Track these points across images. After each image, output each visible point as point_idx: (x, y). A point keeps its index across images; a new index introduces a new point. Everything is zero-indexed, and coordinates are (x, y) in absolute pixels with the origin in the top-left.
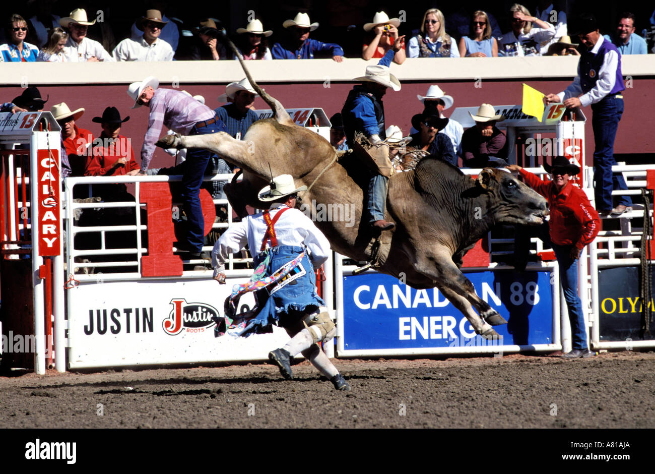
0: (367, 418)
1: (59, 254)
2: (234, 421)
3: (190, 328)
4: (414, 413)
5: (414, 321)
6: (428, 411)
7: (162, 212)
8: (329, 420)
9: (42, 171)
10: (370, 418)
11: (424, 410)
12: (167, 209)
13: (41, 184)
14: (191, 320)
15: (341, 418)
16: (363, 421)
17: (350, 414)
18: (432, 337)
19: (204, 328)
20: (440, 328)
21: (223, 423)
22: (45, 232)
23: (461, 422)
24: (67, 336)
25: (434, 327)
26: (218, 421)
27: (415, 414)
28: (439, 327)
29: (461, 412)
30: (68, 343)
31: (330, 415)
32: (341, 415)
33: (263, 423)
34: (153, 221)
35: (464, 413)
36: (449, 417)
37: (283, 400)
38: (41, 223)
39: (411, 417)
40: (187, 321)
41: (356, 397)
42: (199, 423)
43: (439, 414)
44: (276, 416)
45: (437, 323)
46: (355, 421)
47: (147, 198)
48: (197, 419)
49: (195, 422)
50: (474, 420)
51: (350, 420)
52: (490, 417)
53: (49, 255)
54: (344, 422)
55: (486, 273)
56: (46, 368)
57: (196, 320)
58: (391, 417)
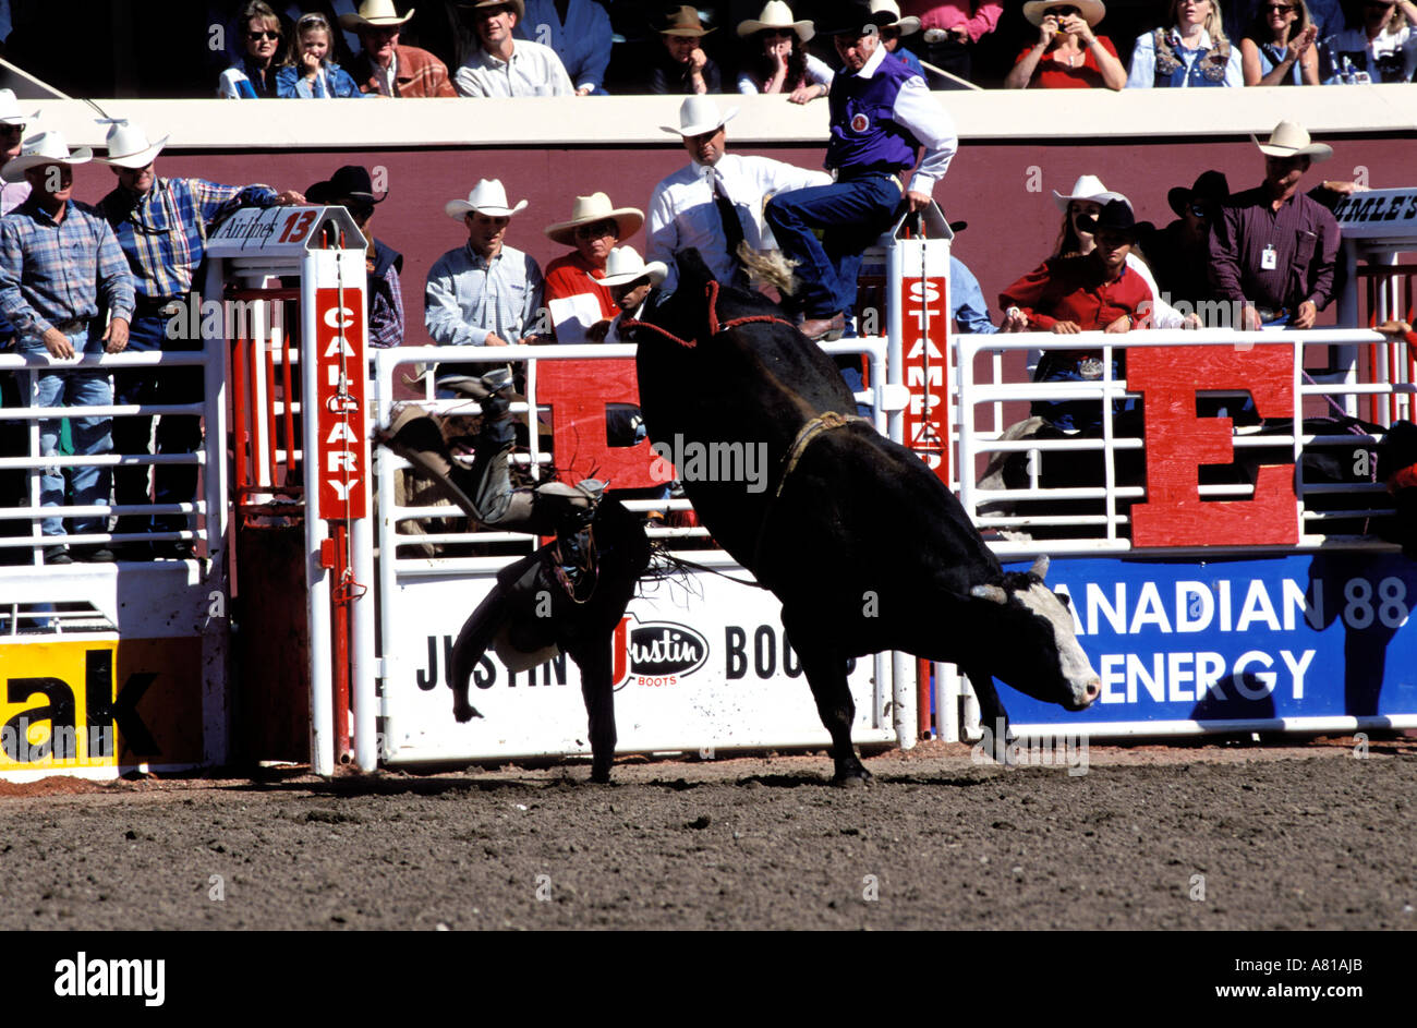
0: (1044, 874)
1: (362, 515)
2: (756, 878)
3: (646, 677)
4: (1147, 864)
5: (1134, 663)
6: (1179, 859)
7: (585, 424)
8: (964, 878)
9: (325, 334)
10: (1052, 874)
11: (1168, 857)
12: (597, 417)
13: (324, 364)
14: (648, 659)
15: (988, 873)
16: (1036, 879)
17: (1007, 866)
18: (1173, 698)
19: (677, 675)
20: (1191, 679)
21: (730, 883)
22: (333, 467)
23: (1252, 884)
24: (379, 693)
25: (1177, 676)
26: (718, 879)
27: (1149, 865)
28: (1188, 676)
29: (1251, 863)
30: (383, 706)
31: (963, 867)
32: (988, 868)
33: (819, 884)
34: (565, 442)
35: (1257, 864)
36: (1225, 874)
37: (855, 832)
38: (325, 448)
39: (1141, 872)
40: (638, 661)
41: (1015, 829)
42: (678, 883)
43: (1203, 866)
44: (846, 868)
45: (1184, 667)
46: (1019, 881)
47: (552, 394)
48: (674, 875)
49: (669, 881)
50: (1280, 879)
51: (1009, 878)
52: (1316, 874)
53: (341, 517)
54: (994, 883)
55: (1290, 558)
56: (336, 761)
57: (658, 660)
58: (1098, 873)
